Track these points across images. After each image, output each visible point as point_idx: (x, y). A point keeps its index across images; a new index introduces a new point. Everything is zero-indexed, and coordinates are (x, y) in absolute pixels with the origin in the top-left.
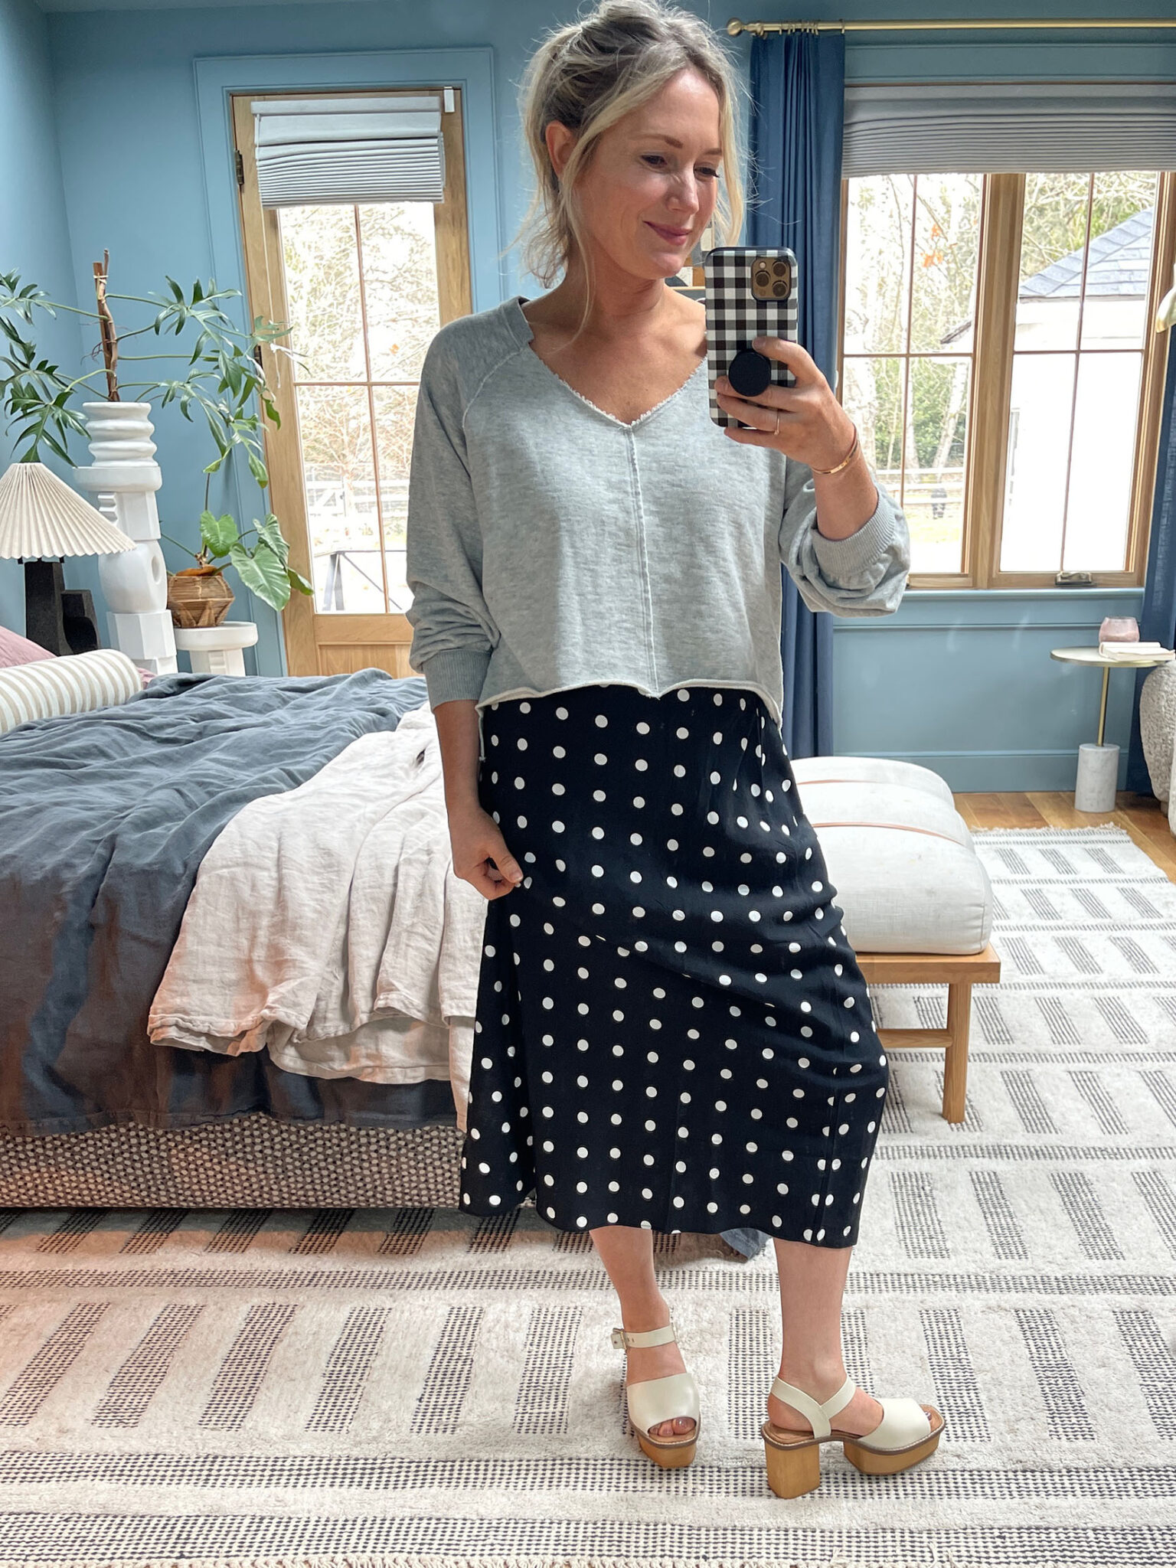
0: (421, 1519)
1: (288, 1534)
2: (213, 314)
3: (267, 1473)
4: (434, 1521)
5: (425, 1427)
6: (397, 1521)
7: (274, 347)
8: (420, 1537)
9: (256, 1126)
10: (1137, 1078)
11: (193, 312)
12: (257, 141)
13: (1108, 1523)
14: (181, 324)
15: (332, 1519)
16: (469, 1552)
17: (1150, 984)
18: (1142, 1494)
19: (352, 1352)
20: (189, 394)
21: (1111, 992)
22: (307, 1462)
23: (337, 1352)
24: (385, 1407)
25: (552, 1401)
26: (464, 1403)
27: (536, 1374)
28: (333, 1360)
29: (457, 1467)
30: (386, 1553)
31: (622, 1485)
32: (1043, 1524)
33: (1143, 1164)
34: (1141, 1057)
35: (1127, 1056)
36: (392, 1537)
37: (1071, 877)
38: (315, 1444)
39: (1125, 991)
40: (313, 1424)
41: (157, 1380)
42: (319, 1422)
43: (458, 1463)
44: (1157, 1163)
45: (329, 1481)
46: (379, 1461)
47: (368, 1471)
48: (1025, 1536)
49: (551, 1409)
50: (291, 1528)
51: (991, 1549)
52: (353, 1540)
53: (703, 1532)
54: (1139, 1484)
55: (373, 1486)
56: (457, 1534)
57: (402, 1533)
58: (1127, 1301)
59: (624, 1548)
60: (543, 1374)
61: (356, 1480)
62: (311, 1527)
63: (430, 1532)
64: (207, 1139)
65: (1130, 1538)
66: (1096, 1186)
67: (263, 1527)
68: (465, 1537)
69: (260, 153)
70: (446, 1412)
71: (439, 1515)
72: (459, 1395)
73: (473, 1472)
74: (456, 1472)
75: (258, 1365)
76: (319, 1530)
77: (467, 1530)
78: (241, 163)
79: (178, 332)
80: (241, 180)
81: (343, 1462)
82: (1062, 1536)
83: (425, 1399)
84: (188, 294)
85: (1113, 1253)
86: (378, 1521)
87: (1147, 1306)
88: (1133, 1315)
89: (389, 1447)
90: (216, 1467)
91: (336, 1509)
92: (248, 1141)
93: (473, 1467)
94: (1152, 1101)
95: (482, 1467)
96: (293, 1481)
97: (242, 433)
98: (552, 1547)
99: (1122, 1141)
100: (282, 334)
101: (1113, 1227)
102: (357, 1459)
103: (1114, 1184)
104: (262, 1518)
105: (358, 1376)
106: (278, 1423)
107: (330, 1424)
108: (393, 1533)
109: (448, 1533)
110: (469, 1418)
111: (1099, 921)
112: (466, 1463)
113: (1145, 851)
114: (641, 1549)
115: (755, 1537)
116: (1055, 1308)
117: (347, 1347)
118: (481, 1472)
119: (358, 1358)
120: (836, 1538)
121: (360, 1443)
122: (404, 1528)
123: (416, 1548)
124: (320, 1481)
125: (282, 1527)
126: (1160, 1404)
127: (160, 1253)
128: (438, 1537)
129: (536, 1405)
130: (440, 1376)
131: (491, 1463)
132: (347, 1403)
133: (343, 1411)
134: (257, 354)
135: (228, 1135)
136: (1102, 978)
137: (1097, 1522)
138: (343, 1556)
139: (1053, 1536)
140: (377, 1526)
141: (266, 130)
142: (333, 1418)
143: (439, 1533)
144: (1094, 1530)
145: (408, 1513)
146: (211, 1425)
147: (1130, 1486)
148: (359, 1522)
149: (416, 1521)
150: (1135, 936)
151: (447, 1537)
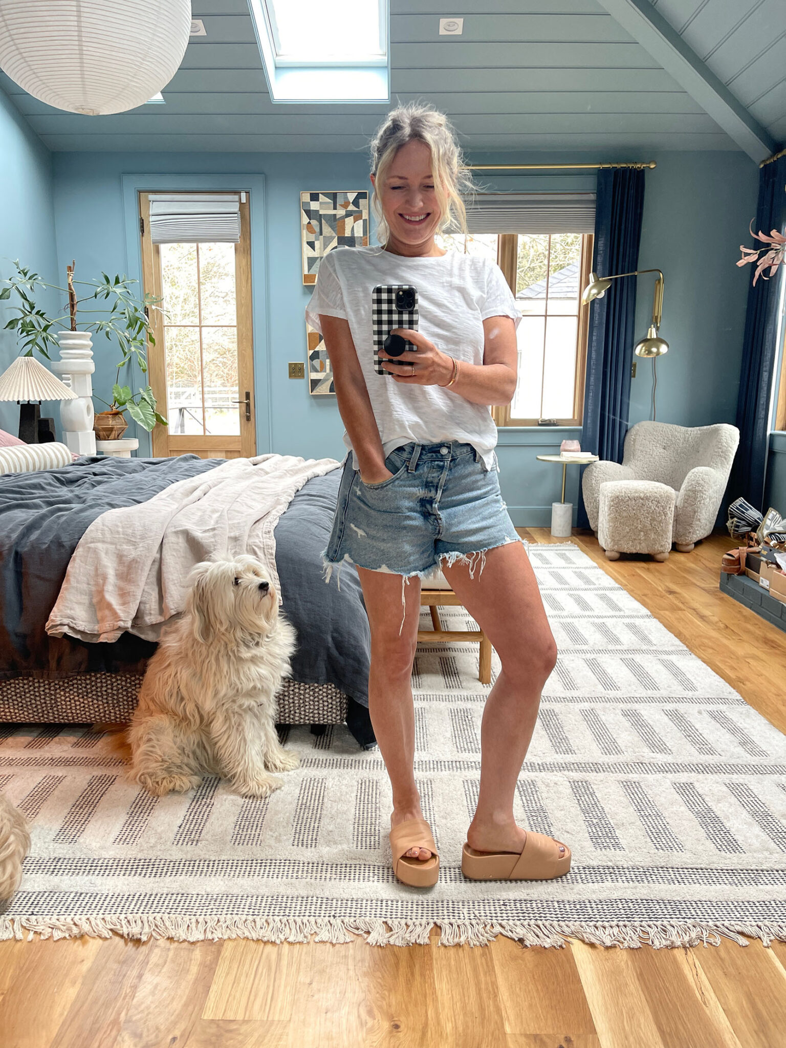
0: (173, 894)
1: (95, 903)
2: (124, 290)
3: (88, 868)
4: (180, 895)
5: (181, 842)
6: (159, 895)
7: (154, 307)
8: (171, 904)
9: (104, 677)
10: (583, 662)
11: (114, 289)
12: (151, 213)
13: (566, 898)
14: (108, 294)
15: (122, 894)
16: (199, 913)
17: (589, 616)
18: (585, 882)
19: (145, 801)
20: (109, 327)
21: (569, 620)
22: (111, 861)
23: (137, 801)
24: (159, 831)
25: (254, 828)
26: (205, 828)
27: (247, 813)
28: (134, 806)
29: (196, 865)
30: (150, 914)
31: (290, 875)
32: (528, 898)
33: (586, 706)
34: (584, 652)
35: (578, 651)
36: (154, 905)
37: (549, 566)
38: (117, 851)
39: (577, 619)
40: (118, 840)
41: (33, 816)
42: (121, 839)
43: (197, 862)
44: (593, 705)
45: (122, 873)
46: (153, 861)
47: (146, 867)
48: (518, 905)
49: (253, 832)
50: (97, 899)
51: (498, 911)
52: (132, 906)
53: (334, 901)
54: (583, 876)
55: (148, 875)
56: (192, 903)
57: (161, 902)
58: (576, 775)
59: (287, 911)
60: (251, 813)
61: (139, 872)
62: (108, 899)
63: (177, 902)
64: (76, 684)
65: (578, 907)
66: (560, 716)
67: (81, 898)
68: (197, 905)
69: (152, 219)
70: (194, 833)
71: (183, 892)
72: (202, 824)
73: (206, 867)
74: (196, 867)
75: (92, 808)
76: (113, 900)
77: (198, 900)
78: (143, 223)
79: (106, 298)
80: (143, 231)
81: (132, 862)
82: (540, 905)
83: (183, 827)
84: (112, 281)
85: (569, 751)
86: (148, 896)
87: (587, 778)
88: (580, 783)
89: (159, 853)
90: (59, 864)
91: (125, 888)
92: (99, 685)
93: (206, 865)
94: (590, 674)
95: (211, 865)
96: (102, 872)
97: (135, 346)
98: (246, 910)
99: (575, 694)
100: (159, 301)
101: (569, 737)
102: (140, 860)
103: (570, 716)
104: (81, 894)
105: (147, 814)
106: (98, 840)
107: (128, 840)
108: (156, 902)
109: (188, 902)
110: (206, 837)
111: (563, 586)
112: (202, 862)
113: (587, 554)
114: (297, 912)
115: (364, 905)
116: (536, 779)
117: (143, 798)
118: (211, 867)
119: (148, 804)
120: (410, 906)
121: (143, 850)
122: (162, 900)
123: (168, 911)
124: (117, 872)
125: (92, 899)
126: (595, 831)
127: (46, 748)
128: (181, 904)
129: (245, 830)
130: (193, 814)
131: (217, 862)
132: (138, 829)
133: (136, 833)
134: (146, 311)
135: (88, 682)
136: (564, 613)
137: (560, 898)
138: (125, 916)
139: (534, 905)
140: (147, 898)
141: (155, 208)
142: (129, 837)
143: (182, 902)
144: (558, 902)
145: (165, 891)
146: (60, 841)
147: (578, 877)
148: (137, 896)
149: (170, 896)
150: (582, 594)
151: (187, 905)
